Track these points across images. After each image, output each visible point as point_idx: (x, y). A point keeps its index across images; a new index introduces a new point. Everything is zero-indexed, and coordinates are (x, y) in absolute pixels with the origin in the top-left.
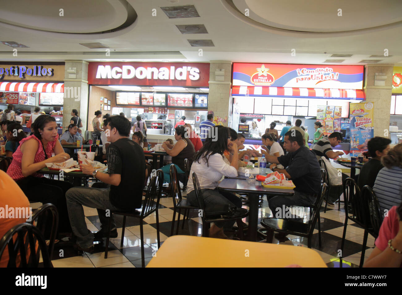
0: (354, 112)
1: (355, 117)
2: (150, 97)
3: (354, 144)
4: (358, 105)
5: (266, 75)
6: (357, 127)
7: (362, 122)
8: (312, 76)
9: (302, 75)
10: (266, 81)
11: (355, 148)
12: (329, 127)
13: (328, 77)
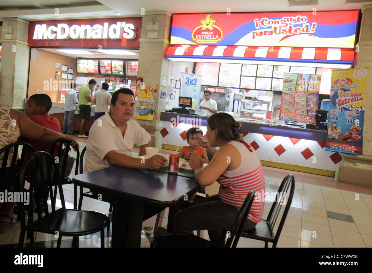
0: (337, 84)
1: (338, 91)
2: (108, 65)
3: (333, 132)
4: (343, 73)
5: (211, 29)
6: (340, 107)
7: (347, 98)
8: (275, 29)
9: (261, 28)
10: (212, 37)
11: (333, 139)
12: (300, 106)
13: (299, 29)
